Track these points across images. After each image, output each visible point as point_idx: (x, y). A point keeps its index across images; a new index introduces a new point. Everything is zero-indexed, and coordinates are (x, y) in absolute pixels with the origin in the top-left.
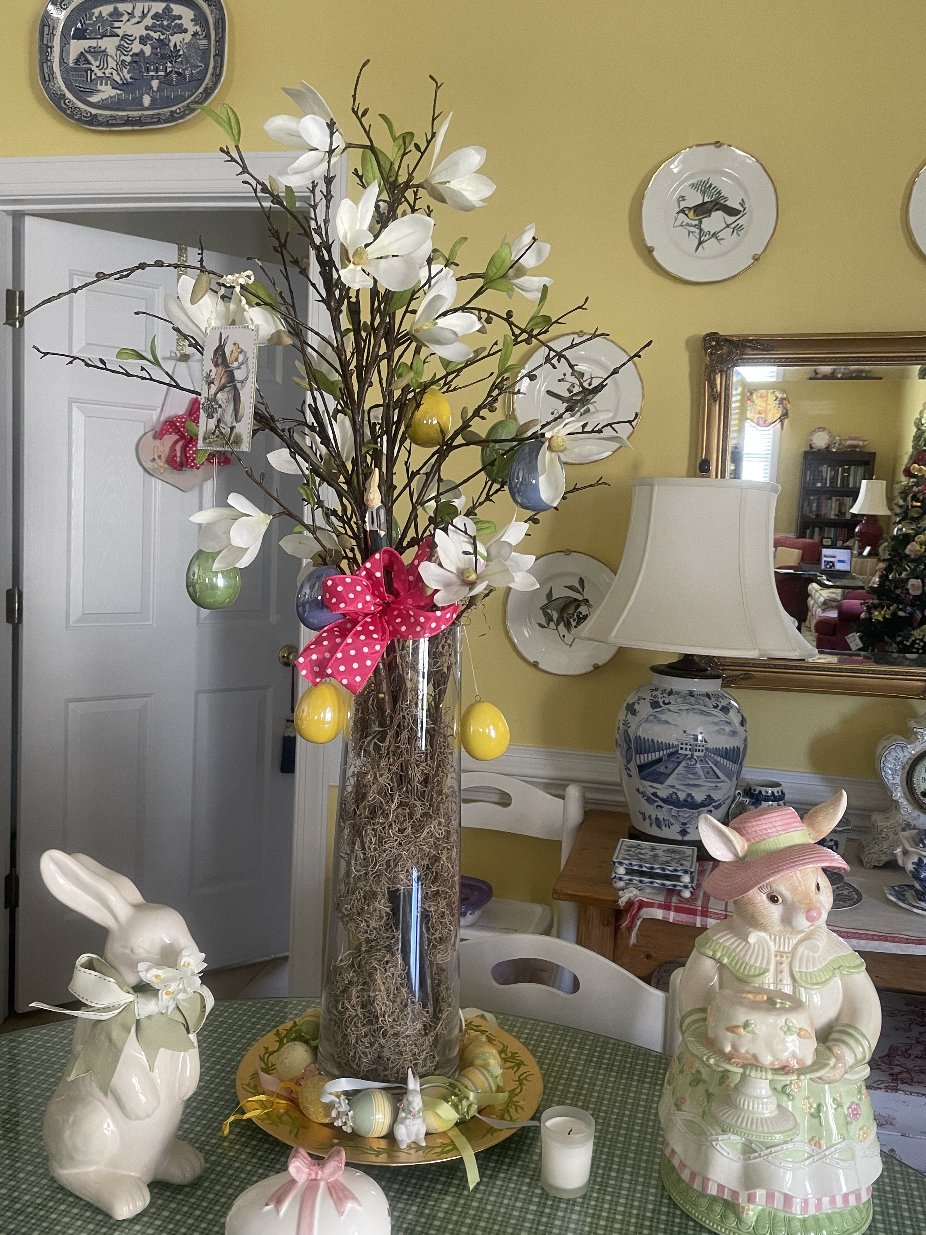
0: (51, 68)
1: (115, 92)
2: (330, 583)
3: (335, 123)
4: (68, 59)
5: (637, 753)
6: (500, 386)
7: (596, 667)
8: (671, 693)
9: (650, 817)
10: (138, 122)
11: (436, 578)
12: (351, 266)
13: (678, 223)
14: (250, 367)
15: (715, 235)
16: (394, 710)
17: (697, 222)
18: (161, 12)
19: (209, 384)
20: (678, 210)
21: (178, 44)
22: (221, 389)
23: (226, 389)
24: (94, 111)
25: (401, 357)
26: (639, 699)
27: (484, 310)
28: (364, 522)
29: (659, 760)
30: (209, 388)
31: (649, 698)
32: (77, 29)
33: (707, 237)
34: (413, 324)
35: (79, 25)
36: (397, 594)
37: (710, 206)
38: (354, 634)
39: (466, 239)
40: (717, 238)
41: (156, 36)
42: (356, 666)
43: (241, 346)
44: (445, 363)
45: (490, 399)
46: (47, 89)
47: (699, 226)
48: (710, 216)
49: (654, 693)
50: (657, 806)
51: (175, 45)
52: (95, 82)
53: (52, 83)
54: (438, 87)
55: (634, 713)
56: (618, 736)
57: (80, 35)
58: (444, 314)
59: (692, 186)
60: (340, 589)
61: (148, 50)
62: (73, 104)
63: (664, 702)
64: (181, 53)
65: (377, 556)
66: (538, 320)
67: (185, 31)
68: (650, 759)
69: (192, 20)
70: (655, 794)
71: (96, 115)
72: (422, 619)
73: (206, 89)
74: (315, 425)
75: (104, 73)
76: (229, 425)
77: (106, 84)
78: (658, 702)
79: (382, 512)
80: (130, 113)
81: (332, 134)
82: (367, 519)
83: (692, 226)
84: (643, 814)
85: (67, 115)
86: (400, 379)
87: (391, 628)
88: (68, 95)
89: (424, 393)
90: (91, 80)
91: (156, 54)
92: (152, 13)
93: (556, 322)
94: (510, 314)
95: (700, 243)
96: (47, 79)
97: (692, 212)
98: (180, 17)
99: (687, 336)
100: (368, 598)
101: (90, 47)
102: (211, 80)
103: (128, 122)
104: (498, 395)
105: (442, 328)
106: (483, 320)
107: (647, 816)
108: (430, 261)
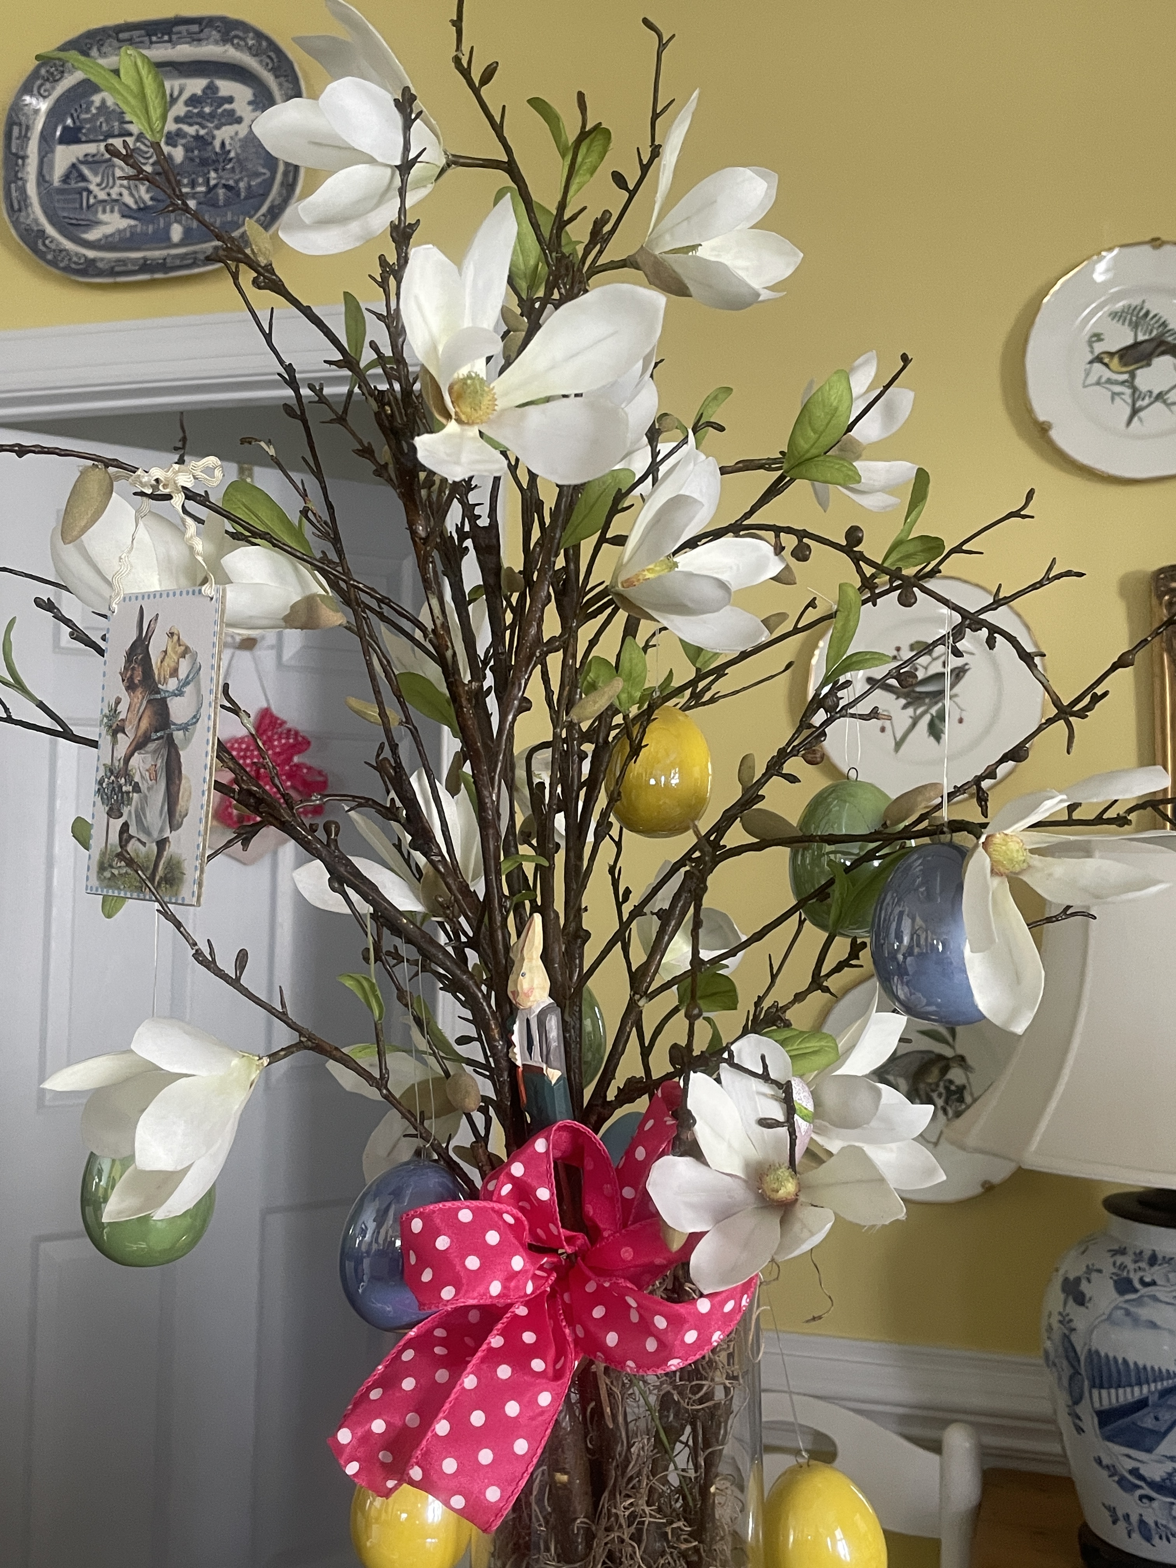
0: (23, 191)
1: (125, 223)
2: (417, 1225)
3: (413, 98)
4: (51, 175)
5: (1093, 1386)
6: (829, 702)
7: (989, 1188)
8: (1153, 1260)
9: (1127, 1517)
10: (163, 266)
11: (695, 1199)
12: (452, 427)
13: (1092, 379)
14: (204, 691)
15: (1160, 396)
16: (594, 1513)
17: (1125, 377)
18: (199, 93)
19: (114, 734)
20: (1090, 357)
21: (227, 142)
22: (139, 746)
23: (151, 746)
24: (91, 254)
25: (593, 643)
26: (1089, 1270)
27: (789, 530)
28: (510, 1044)
29: (1142, 1404)
30: (115, 742)
31: (1109, 1269)
32: (66, 129)
33: (1147, 401)
34: (619, 567)
35: (69, 122)
36: (593, 1232)
37: (1148, 347)
38: (483, 1360)
39: (729, 390)
40: (1165, 402)
41: (191, 130)
42: (486, 1456)
43: (184, 639)
44: (694, 652)
45: (806, 733)
46: (16, 224)
47: (1131, 383)
48: (1149, 365)
49: (1120, 1259)
50: (1141, 1498)
51: (223, 144)
52: (93, 209)
53: (23, 214)
54: (662, 46)
55: (1081, 1300)
56: (1048, 1344)
57: (71, 137)
58: (692, 544)
59: (1114, 315)
60: (442, 1243)
61: (178, 154)
62: (59, 244)
63: (1142, 1281)
64: (232, 154)
65: (540, 1145)
66: (910, 548)
67: (239, 120)
68: (1121, 1399)
69: (250, 103)
70: (1135, 1472)
71: (93, 261)
72: (661, 1322)
73: (271, 209)
74: (398, 804)
75: (109, 195)
76: (156, 835)
77: (112, 211)
78: (1129, 1281)
79: (553, 1024)
80: (149, 254)
81: (408, 125)
82: (515, 1038)
83: (1117, 383)
84: (1112, 1511)
85: (49, 262)
86: (592, 696)
87: (580, 1332)
88: (50, 230)
89: (649, 721)
90: (89, 207)
91: (192, 160)
92: (186, 96)
93: (958, 549)
94: (854, 536)
95: (1135, 412)
96: (16, 206)
97: (1116, 360)
98: (230, 100)
99: (1121, 572)
100: (518, 1263)
101: (86, 155)
102: (280, 194)
103: (146, 267)
104: (827, 723)
105: (690, 575)
106: (787, 553)
107: (1120, 1514)
108: (653, 435)
